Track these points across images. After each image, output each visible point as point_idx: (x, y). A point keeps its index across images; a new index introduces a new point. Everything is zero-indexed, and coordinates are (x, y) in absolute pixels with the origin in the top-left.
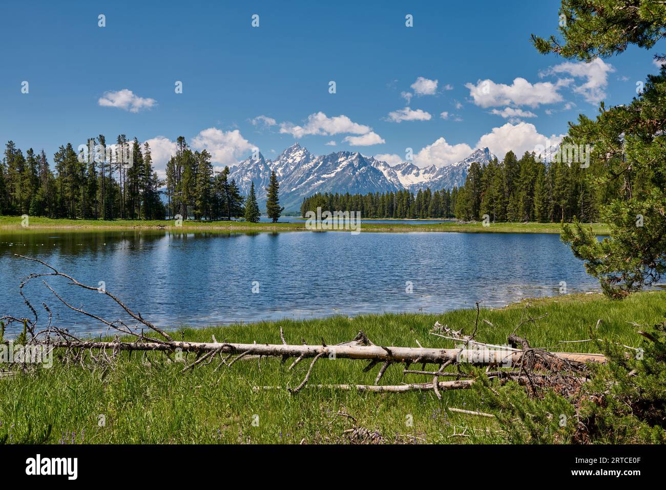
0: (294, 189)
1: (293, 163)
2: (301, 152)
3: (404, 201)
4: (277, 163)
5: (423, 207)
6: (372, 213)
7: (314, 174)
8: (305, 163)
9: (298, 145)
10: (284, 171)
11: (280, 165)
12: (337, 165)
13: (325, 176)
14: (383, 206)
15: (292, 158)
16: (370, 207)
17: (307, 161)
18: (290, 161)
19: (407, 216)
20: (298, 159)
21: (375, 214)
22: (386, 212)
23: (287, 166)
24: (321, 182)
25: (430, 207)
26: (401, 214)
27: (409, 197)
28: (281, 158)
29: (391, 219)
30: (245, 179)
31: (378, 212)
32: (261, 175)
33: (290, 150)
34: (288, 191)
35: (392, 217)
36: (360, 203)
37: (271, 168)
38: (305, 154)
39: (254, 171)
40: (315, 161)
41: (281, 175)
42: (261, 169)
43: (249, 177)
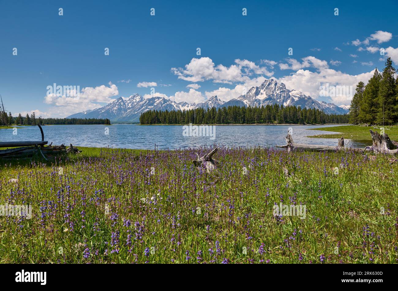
0: (136, 113)
1: (136, 102)
2: (139, 97)
3: (201, 114)
4: (129, 102)
5: (212, 117)
6: (181, 121)
7: (144, 106)
8: (140, 102)
10: (131, 105)
11: (130, 103)
12: (155, 102)
13: (149, 107)
14: (188, 117)
15: (135, 99)
16: (180, 118)
17: (141, 101)
18: (134, 101)
19: (203, 122)
20: (138, 100)
22: (190, 120)
23: (133, 103)
24: (148, 109)
25: (216, 117)
26: (199, 122)
27: (203, 112)
28: (131, 99)
30: (115, 108)
31: (185, 121)
32: (122, 107)
33: (134, 96)
34: (134, 114)
36: (174, 115)
37: (126, 104)
38: (141, 98)
39: (119, 105)
40: (145, 101)
41: (131, 107)
42: (122, 104)
43: (116, 108)
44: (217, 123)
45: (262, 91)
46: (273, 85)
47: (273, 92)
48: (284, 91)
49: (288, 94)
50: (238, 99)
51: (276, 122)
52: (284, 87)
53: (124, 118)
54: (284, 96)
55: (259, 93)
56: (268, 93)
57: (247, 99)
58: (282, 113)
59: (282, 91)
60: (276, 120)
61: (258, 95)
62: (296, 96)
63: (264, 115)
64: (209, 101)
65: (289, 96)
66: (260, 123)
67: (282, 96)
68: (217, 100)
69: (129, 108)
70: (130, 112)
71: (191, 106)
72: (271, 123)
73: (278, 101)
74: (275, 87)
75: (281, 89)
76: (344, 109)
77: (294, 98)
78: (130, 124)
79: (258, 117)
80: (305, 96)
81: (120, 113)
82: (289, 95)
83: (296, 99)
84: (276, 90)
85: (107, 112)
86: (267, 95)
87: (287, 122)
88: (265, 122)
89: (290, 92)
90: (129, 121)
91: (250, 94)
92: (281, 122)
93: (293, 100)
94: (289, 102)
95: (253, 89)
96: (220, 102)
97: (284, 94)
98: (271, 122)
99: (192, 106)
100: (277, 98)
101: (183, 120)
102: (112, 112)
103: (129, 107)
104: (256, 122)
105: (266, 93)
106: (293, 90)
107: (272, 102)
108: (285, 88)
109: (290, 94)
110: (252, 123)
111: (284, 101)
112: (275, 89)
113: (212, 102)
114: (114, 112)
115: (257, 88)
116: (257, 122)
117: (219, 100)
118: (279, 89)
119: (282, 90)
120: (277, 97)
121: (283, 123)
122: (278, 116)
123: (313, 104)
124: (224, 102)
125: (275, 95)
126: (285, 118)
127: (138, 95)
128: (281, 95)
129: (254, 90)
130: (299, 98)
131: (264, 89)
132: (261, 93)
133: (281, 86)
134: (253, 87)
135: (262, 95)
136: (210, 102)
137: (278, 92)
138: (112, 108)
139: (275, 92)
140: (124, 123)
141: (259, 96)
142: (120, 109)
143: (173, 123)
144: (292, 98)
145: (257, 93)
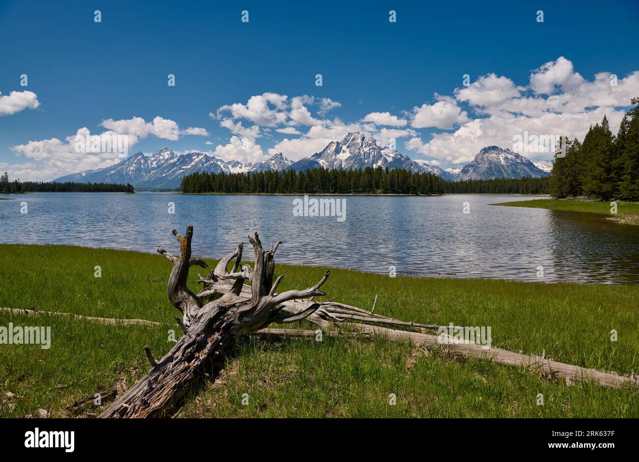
0: (164, 175)
1: (163, 159)
2: (169, 152)
3: (274, 179)
4: (153, 159)
5: (290, 184)
6: (245, 189)
7: (177, 166)
8: (171, 159)
9: (166, 148)
10: (156, 164)
11: (155, 160)
12: (192, 160)
13: (184, 167)
14: (255, 183)
15: (163, 156)
16: (244, 184)
17: (172, 158)
18: (161, 158)
19: (277, 191)
20: (167, 157)
21: (249, 189)
22: (258, 188)
23: (159, 161)
24: (182, 171)
26: (272, 189)
28: (156, 155)
29: (263, 194)
30: (132, 168)
31: (251, 188)
32: (142, 166)
33: (161, 151)
34: (160, 176)
35: (263, 192)
36: (234, 180)
37: (149, 162)
38: (171, 153)
39: (137, 163)
40: (177, 158)
41: (156, 166)
42: (142, 162)
43: (134, 167)
44: (297, 192)
45: (344, 148)
46: (359, 141)
47: (359, 149)
48: (374, 148)
49: (379, 153)
50: (312, 159)
51: (379, 191)
52: (374, 144)
53: (146, 182)
54: (374, 156)
55: (341, 150)
56: (352, 151)
57: (324, 158)
58: (388, 178)
59: (371, 149)
60: (379, 189)
61: (339, 153)
62: (390, 156)
63: (364, 180)
64: (271, 160)
65: (381, 156)
66: (359, 192)
67: (371, 156)
68: (282, 158)
69: (154, 169)
70: (155, 174)
71: (245, 167)
72: (372, 193)
73: (366, 161)
74: (362, 142)
75: (369, 146)
76: (451, 173)
77: (387, 158)
78: (155, 191)
79: (355, 183)
80: (401, 155)
81: (139, 175)
82: (381, 154)
83: (390, 160)
84: (364, 146)
85: (119, 173)
86: (351, 153)
87: (394, 192)
88: (364, 191)
89: (382, 149)
90: (153, 187)
91: (329, 151)
92: (386, 191)
93: (385, 160)
94: (380, 163)
95: (333, 144)
96: (287, 162)
97: (374, 152)
98: (373, 191)
99: (248, 166)
100: (365, 158)
101: (248, 188)
102: (127, 174)
103: (153, 166)
104: (352, 190)
105: (350, 150)
106: (386, 147)
107: (357, 163)
108: (376, 145)
109: (382, 151)
110: (347, 193)
111: (373, 162)
112: (362, 145)
113: (276, 163)
114: (130, 173)
115: (338, 143)
116: (355, 192)
117: (285, 159)
118: (367, 145)
119: (371, 147)
120: (365, 156)
121: (389, 193)
122: (383, 182)
123: (412, 167)
124: (292, 161)
125: (362, 153)
126: (392, 185)
127: (167, 149)
128: (369, 154)
129: (333, 146)
130: (393, 158)
131: (347, 145)
132: (344, 151)
133: (370, 142)
134: (332, 142)
135: (344, 154)
136: (273, 162)
137: (366, 149)
138: (127, 167)
139: (362, 150)
140: (146, 190)
141: (341, 154)
142: (138, 170)
143: (233, 191)
144: (385, 157)
145: (338, 151)
